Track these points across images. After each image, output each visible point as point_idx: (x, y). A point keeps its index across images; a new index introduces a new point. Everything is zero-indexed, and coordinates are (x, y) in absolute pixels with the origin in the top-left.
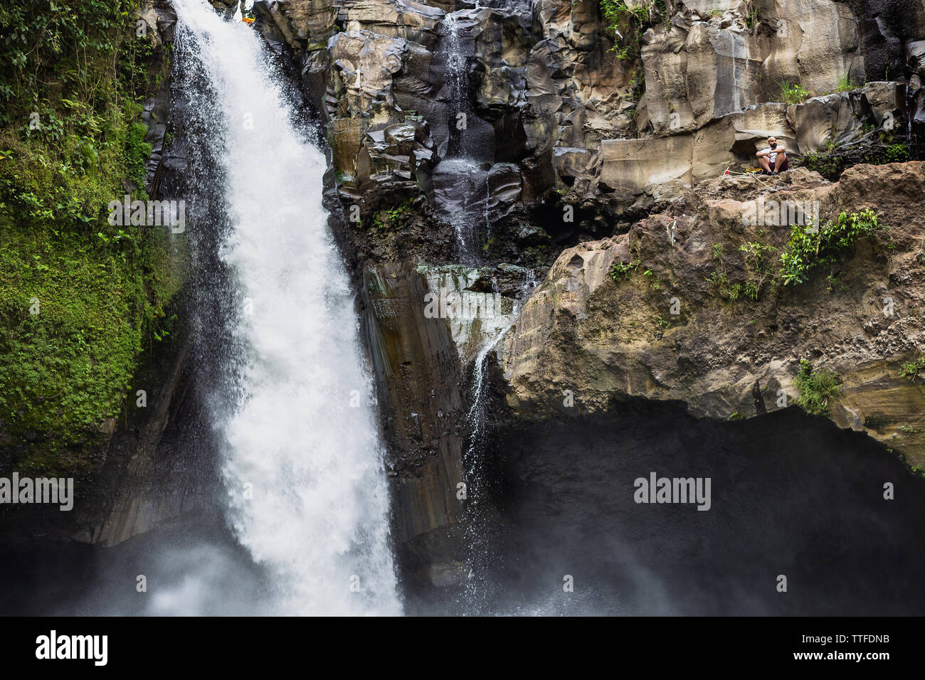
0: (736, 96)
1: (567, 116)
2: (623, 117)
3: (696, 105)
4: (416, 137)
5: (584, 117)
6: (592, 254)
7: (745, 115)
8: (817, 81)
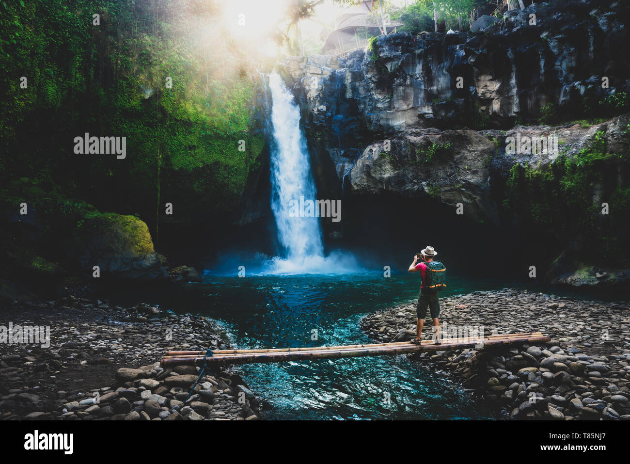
0: (419, 100)
1: (371, 103)
2: (387, 104)
3: (408, 103)
4: (326, 110)
5: (376, 104)
6: (375, 148)
7: (422, 107)
8: (443, 96)
